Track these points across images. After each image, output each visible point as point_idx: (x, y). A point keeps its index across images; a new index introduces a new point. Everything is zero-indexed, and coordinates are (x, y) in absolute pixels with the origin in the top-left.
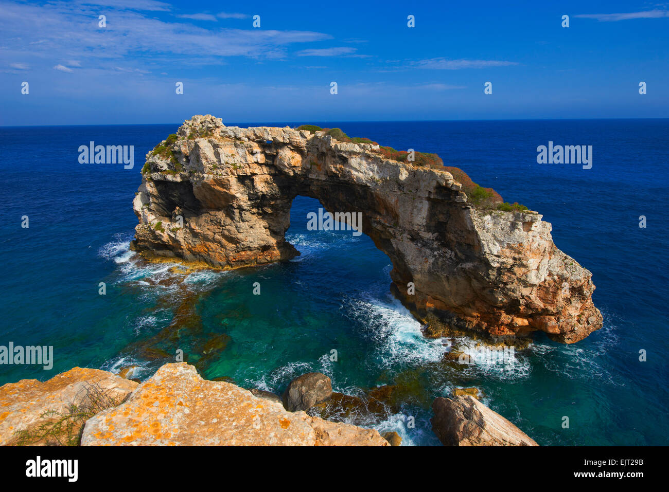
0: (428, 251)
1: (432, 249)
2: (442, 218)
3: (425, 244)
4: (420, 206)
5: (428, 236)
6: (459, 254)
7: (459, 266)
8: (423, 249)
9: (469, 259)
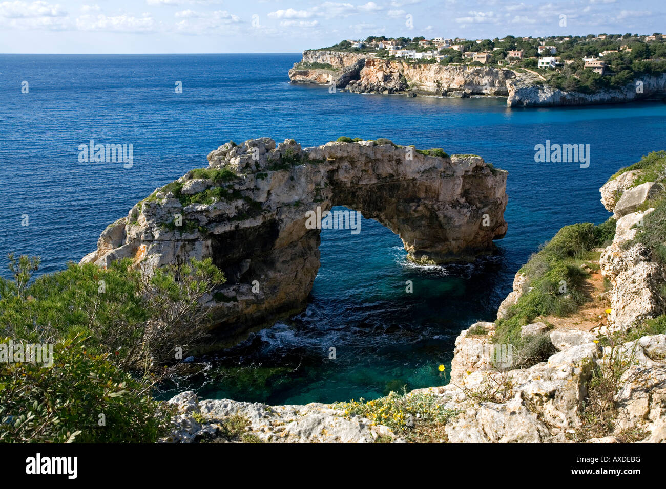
0: (466, 210)
1: (468, 208)
2: (467, 186)
3: (462, 206)
4: (459, 182)
5: (463, 200)
6: (479, 205)
7: (480, 212)
8: (462, 210)
9: (485, 206)
